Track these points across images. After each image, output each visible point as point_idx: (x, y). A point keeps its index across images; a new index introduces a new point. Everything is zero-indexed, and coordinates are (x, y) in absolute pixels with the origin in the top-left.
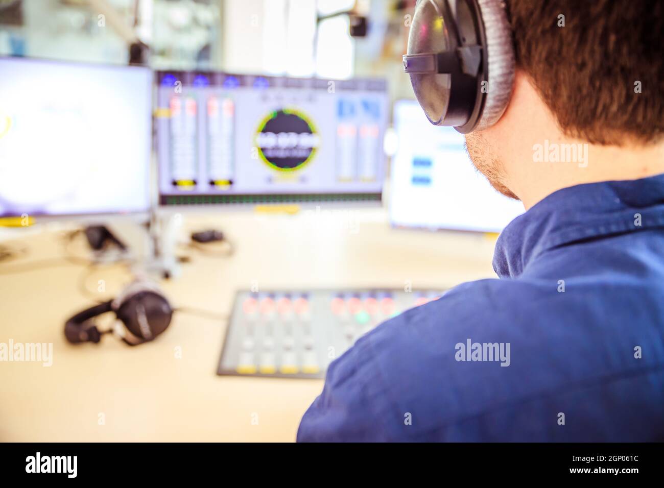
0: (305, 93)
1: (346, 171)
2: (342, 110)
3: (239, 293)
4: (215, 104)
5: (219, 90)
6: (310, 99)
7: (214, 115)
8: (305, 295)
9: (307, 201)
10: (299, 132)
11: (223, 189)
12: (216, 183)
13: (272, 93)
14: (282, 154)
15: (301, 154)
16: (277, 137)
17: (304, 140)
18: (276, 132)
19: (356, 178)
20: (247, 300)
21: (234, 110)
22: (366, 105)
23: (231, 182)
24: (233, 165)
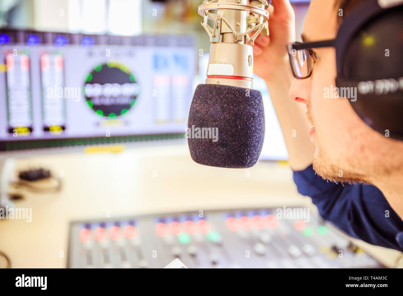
0: (125, 49)
1: (163, 114)
2: (157, 63)
3: (72, 224)
4: (46, 59)
5: (50, 48)
6: (130, 54)
7: (46, 69)
8: (132, 223)
9: (130, 141)
10: (121, 83)
11: (56, 133)
12: (51, 129)
13: (97, 50)
14: (107, 102)
15: (124, 101)
16: (104, 88)
17: (127, 90)
18: (102, 83)
19: (171, 120)
20: (82, 231)
21: (63, 64)
22: (177, 59)
23: (63, 128)
24: (65, 112)
